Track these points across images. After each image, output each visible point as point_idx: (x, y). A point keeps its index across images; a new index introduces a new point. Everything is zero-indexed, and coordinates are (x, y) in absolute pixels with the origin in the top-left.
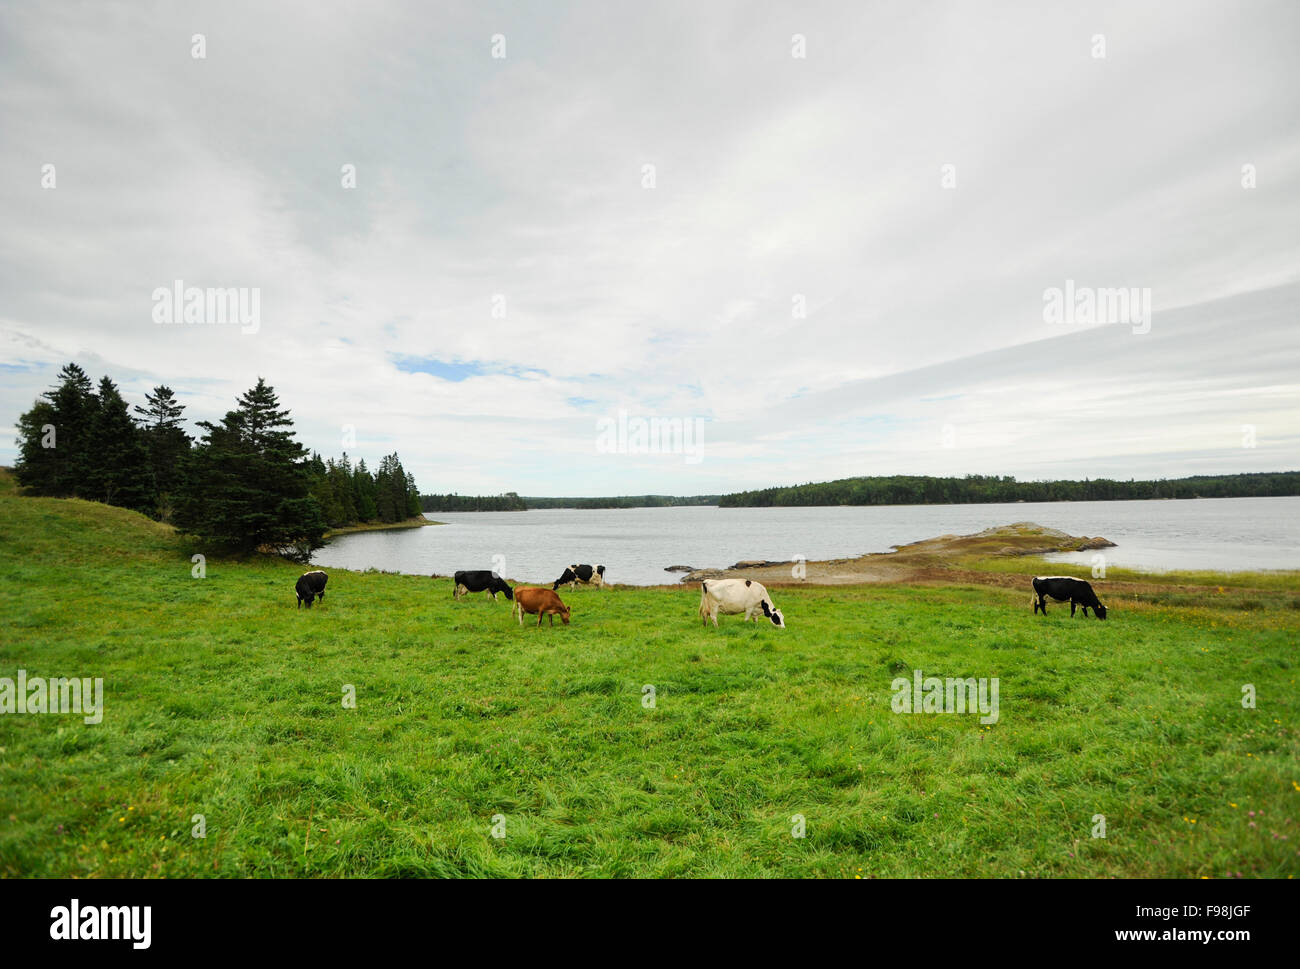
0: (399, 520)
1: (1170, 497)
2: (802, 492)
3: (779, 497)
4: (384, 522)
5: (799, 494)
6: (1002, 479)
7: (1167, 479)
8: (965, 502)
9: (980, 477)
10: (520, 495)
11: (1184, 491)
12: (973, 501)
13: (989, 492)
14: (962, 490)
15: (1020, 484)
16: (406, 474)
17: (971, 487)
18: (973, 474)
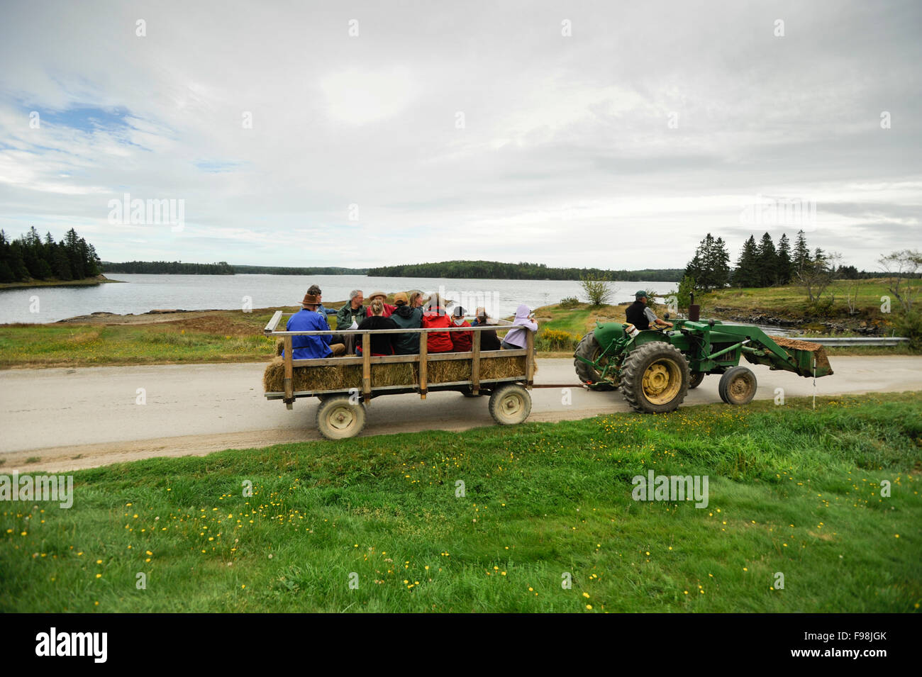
0: (76, 278)
1: (626, 280)
2: (420, 268)
3: (405, 271)
4: (62, 279)
5: (418, 269)
6: (539, 265)
7: (628, 270)
8: (516, 279)
9: (527, 264)
10: (230, 263)
11: (634, 277)
12: (521, 278)
13: (530, 273)
14: (515, 271)
15: (548, 269)
16: (88, 245)
17: (520, 270)
18: (523, 262)
